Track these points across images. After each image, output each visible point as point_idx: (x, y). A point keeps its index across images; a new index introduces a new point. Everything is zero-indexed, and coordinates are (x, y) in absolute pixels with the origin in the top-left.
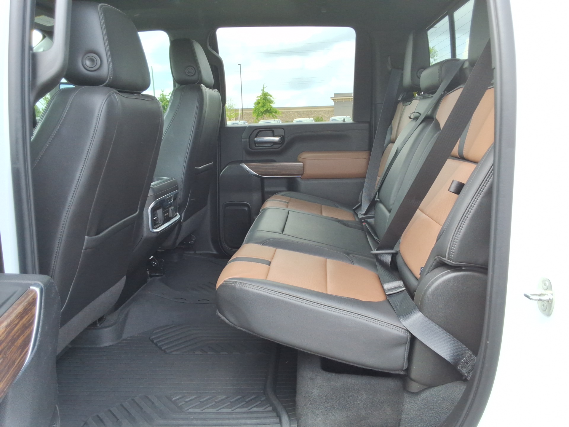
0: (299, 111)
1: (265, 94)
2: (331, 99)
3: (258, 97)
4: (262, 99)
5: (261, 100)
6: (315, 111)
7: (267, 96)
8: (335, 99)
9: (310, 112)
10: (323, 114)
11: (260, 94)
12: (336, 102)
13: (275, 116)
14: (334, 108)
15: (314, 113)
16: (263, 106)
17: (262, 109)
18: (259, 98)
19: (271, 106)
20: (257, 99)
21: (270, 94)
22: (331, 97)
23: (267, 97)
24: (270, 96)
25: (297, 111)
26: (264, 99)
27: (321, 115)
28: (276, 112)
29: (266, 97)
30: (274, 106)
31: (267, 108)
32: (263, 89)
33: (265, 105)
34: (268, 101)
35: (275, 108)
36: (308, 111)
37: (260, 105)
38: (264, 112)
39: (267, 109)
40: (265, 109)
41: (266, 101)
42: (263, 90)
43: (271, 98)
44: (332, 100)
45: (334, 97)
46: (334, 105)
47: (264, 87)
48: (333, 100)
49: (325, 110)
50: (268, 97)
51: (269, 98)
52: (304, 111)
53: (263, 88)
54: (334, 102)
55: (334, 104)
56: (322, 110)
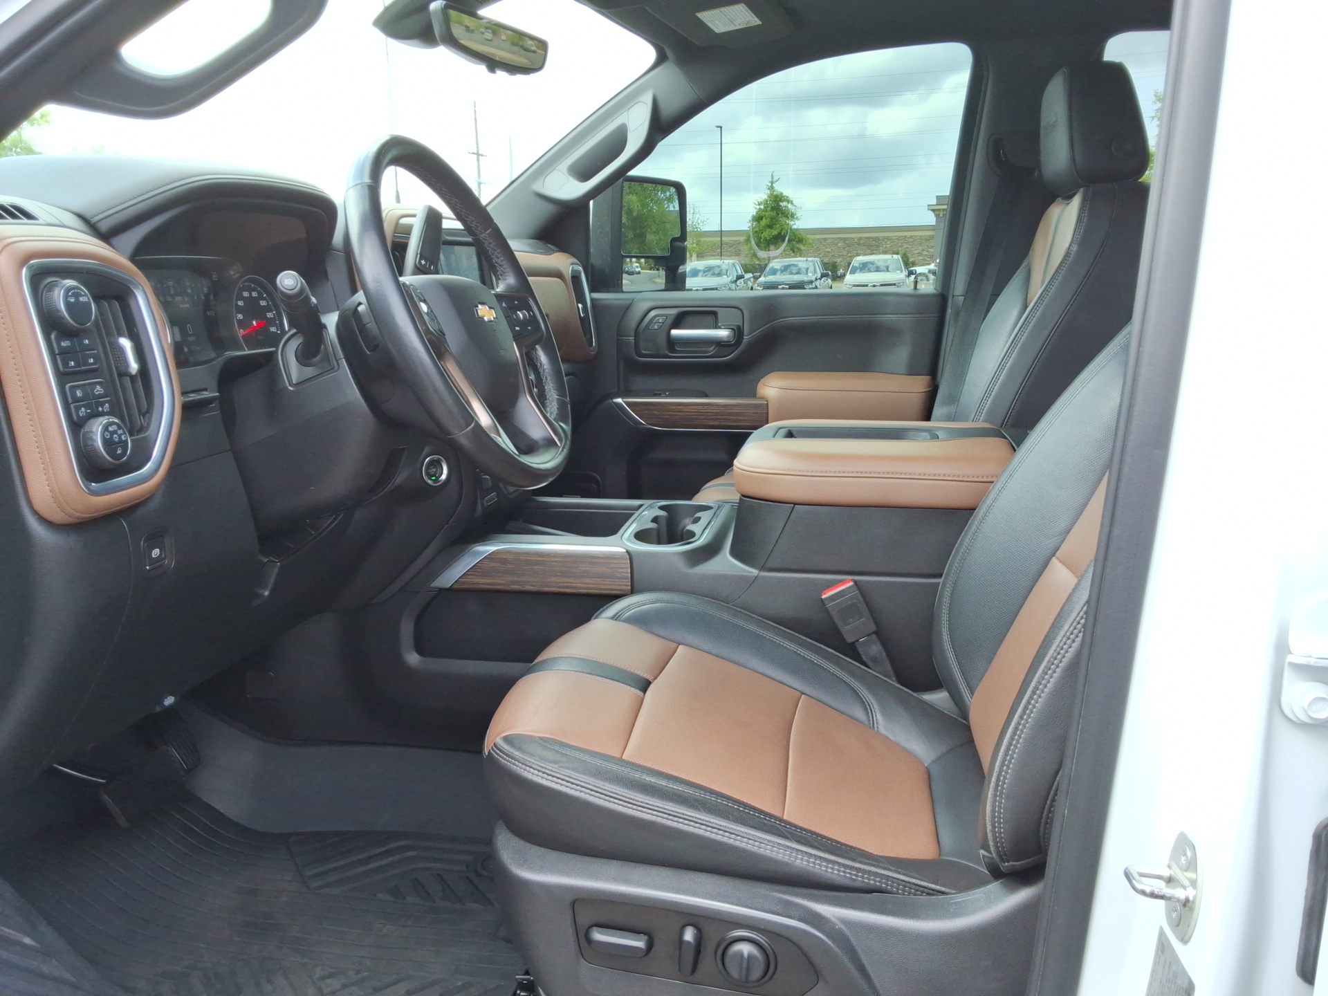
0: (848, 238)
1: (776, 196)
2: (928, 210)
3: (759, 205)
4: (769, 209)
5: (765, 210)
6: (888, 238)
7: (781, 201)
8: (939, 210)
9: (876, 239)
10: (909, 246)
11: (763, 196)
12: (941, 215)
13: (797, 248)
14: (934, 230)
15: (886, 242)
16: (770, 226)
17: (767, 234)
18: (762, 207)
19: (788, 224)
20: (758, 207)
21: (787, 197)
22: (928, 205)
23: (781, 204)
24: (788, 201)
25: (845, 238)
26: (773, 209)
27: (902, 246)
28: (800, 241)
29: (778, 205)
30: (797, 225)
31: (779, 231)
32: (770, 184)
33: (776, 224)
34: (783, 213)
35: (797, 230)
36: (869, 238)
37: (763, 222)
38: (771, 238)
39: (780, 233)
40: (775, 232)
41: (778, 214)
42: (771, 188)
43: (790, 206)
44: (930, 211)
45: (937, 205)
46: (934, 224)
47: (775, 180)
48: (933, 211)
49: (911, 237)
50: (783, 204)
51: (785, 207)
52: (860, 239)
53: (772, 183)
54: (937, 216)
55: (937, 222)
56: (906, 236)
